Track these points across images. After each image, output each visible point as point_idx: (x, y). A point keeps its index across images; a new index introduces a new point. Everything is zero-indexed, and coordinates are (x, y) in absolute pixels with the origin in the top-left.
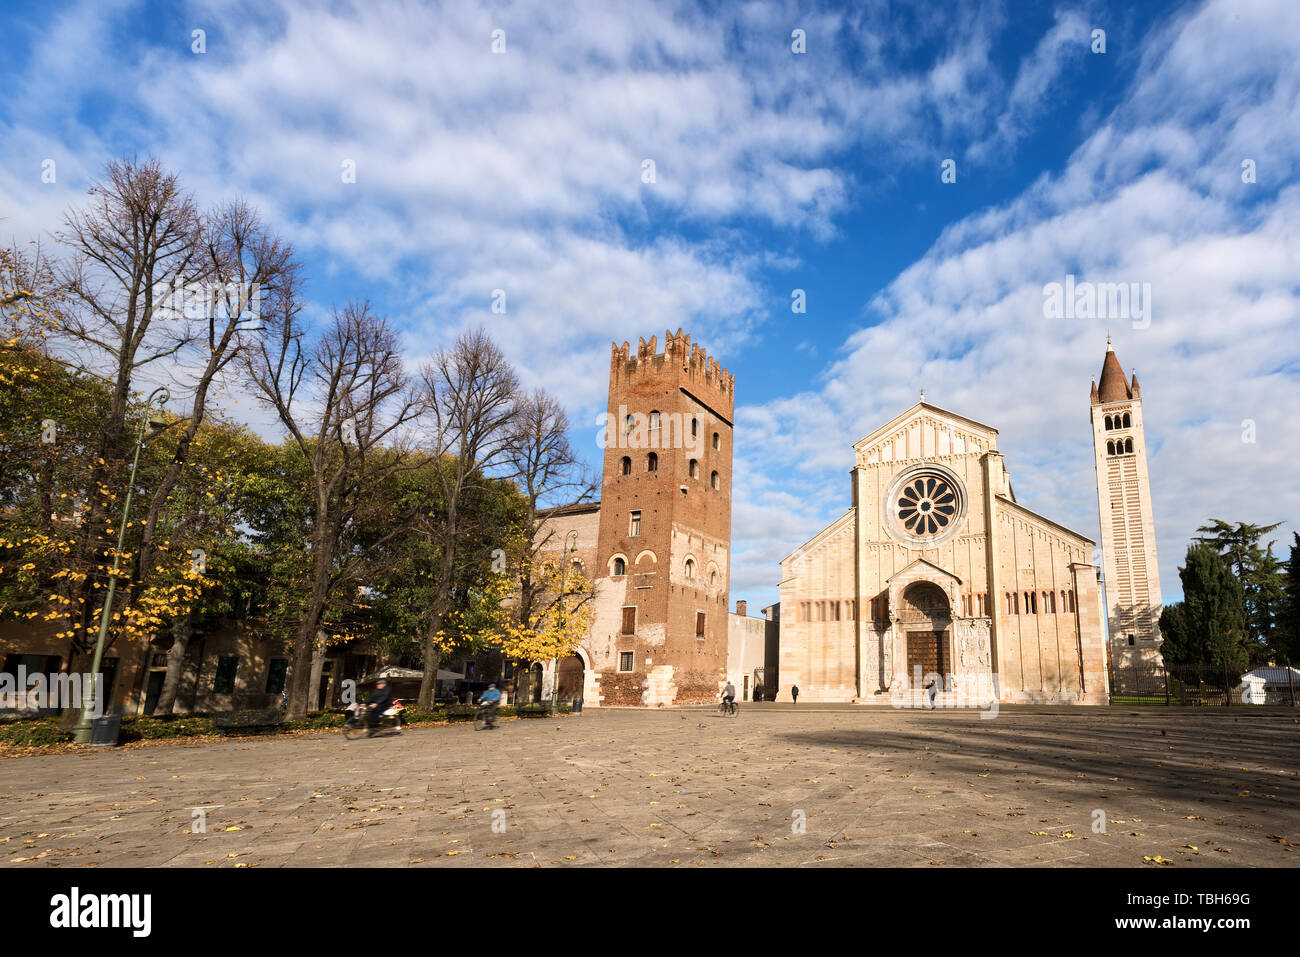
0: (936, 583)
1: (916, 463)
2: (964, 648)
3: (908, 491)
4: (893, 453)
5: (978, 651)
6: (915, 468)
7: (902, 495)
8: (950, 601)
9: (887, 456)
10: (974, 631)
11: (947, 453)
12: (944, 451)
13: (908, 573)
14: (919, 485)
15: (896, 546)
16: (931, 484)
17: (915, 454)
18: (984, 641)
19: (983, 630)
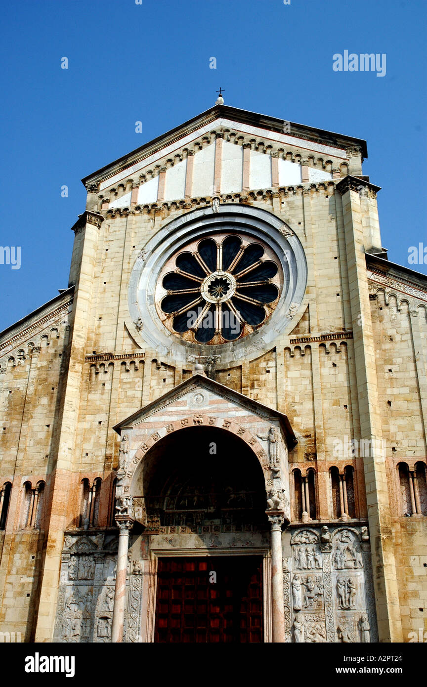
0: (234, 429)
1: (203, 204)
2: (299, 604)
3: (185, 260)
4: (160, 191)
5: (335, 610)
6: (199, 214)
7: (172, 267)
8: (267, 475)
9: (147, 194)
10: (326, 560)
11: (265, 185)
12: (259, 182)
13: (171, 408)
14: (207, 247)
15: (148, 361)
16: (232, 244)
17: (202, 189)
18: (349, 586)
19: (347, 556)
